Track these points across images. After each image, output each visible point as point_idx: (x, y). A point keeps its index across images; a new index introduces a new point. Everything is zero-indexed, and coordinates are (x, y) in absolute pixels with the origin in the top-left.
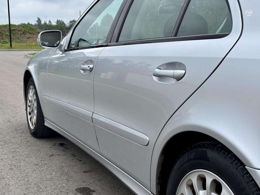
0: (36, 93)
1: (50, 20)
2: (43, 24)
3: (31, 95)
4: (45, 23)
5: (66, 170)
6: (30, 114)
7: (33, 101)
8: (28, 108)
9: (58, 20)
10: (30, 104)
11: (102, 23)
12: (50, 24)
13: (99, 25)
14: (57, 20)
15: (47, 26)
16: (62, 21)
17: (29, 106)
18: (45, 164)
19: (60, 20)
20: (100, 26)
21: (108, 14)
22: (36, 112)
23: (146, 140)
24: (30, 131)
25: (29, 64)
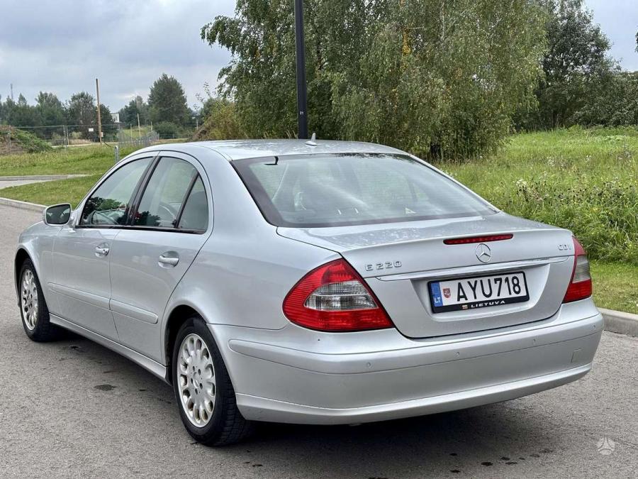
0: (36, 280)
1: (21, 95)
2: (4, 104)
3: (27, 282)
4: (10, 103)
5: (82, 372)
6: (26, 310)
7: (32, 291)
8: (24, 302)
9: (43, 93)
10: (26, 296)
11: (152, 97)
12: (22, 104)
13: (146, 100)
14: (41, 93)
15: (15, 111)
16: (51, 95)
17: (25, 299)
18: (55, 368)
19: (46, 94)
20: (147, 104)
21: (165, 77)
22: (36, 305)
23: (155, 318)
24: (27, 333)
25: (21, 240)
